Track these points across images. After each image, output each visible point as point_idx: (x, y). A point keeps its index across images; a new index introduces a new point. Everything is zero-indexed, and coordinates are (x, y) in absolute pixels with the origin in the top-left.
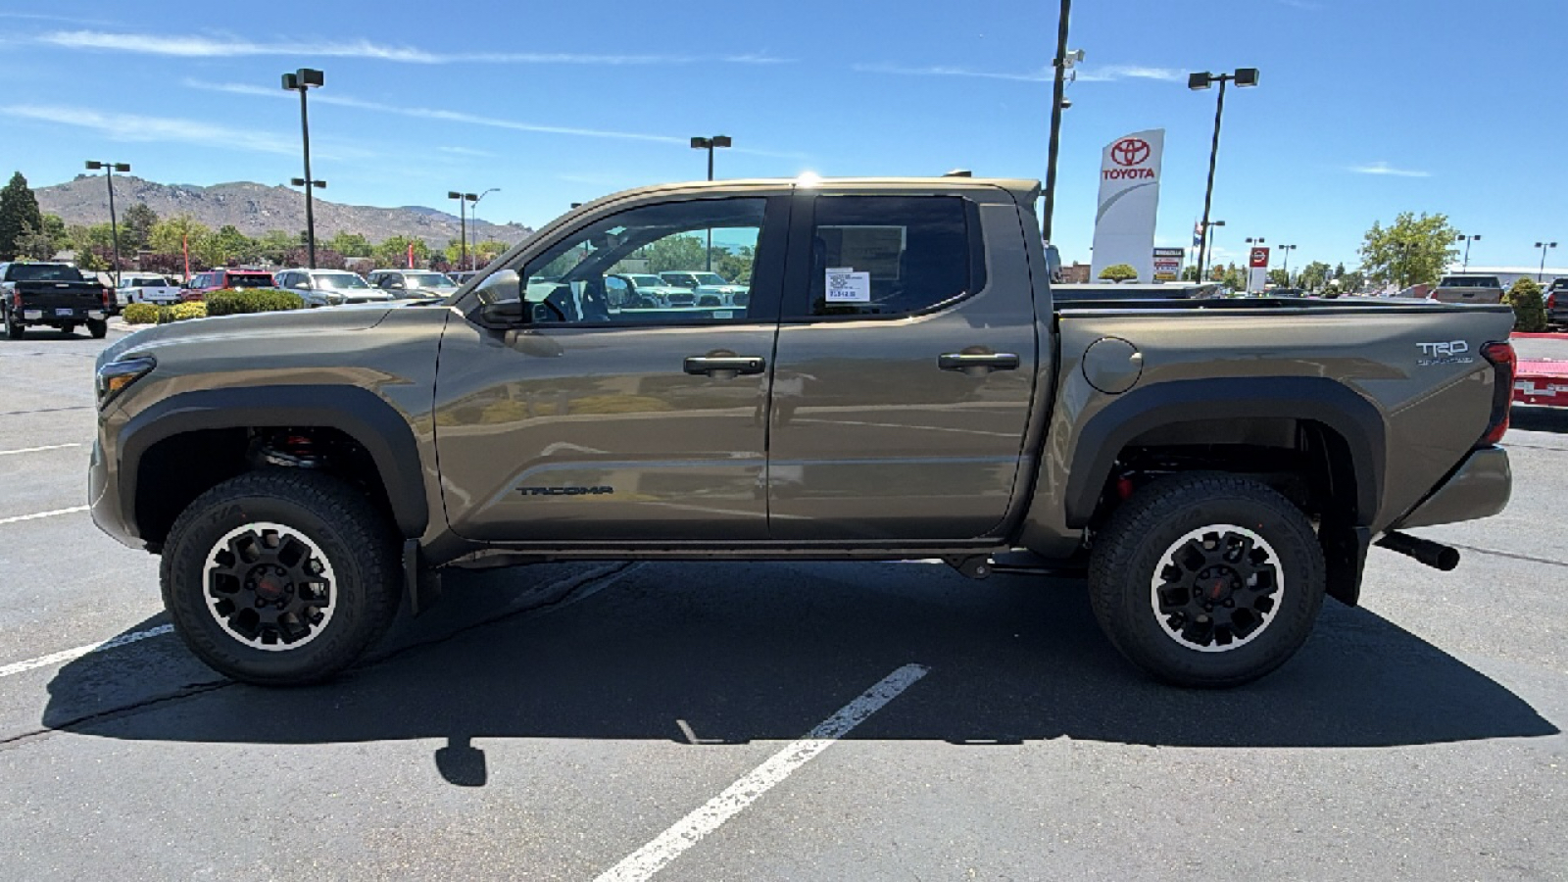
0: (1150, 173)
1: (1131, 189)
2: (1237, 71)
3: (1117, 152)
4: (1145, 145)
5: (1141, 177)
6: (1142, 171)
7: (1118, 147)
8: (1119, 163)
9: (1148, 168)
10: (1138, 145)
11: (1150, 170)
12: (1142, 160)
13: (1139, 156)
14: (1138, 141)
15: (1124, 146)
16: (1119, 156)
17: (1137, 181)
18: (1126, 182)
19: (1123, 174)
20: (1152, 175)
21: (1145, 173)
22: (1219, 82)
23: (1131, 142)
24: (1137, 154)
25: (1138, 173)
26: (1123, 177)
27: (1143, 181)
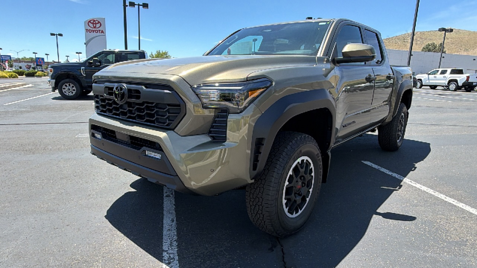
0: (102, 32)
1: (97, 36)
2: (143, 3)
3: (89, 23)
4: (99, 22)
5: (100, 32)
6: (100, 30)
7: (90, 22)
8: (91, 27)
9: (101, 30)
10: (97, 22)
11: (102, 31)
12: (99, 27)
13: (98, 25)
14: (97, 20)
15: (92, 22)
16: (91, 25)
17: (98, 34)
18: (94, 34)
19: (93, 31)
20: (103, 32)
21: (101, 32)
22: (138, 6)
23: (94, 21)
24: (97, 25)
25: (99, 31)
26: (93, 32)
27: (101, 34)
